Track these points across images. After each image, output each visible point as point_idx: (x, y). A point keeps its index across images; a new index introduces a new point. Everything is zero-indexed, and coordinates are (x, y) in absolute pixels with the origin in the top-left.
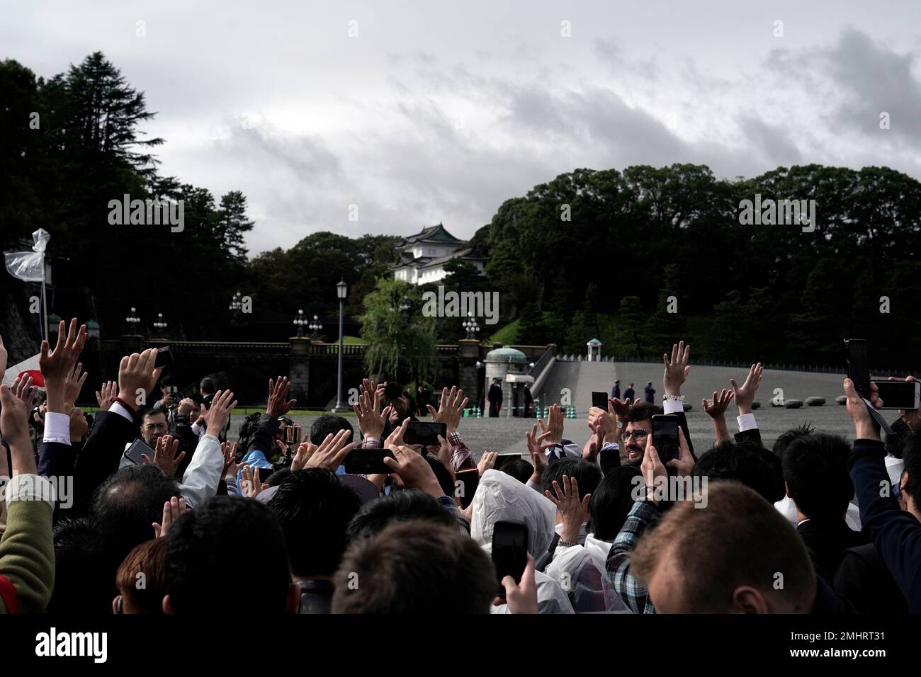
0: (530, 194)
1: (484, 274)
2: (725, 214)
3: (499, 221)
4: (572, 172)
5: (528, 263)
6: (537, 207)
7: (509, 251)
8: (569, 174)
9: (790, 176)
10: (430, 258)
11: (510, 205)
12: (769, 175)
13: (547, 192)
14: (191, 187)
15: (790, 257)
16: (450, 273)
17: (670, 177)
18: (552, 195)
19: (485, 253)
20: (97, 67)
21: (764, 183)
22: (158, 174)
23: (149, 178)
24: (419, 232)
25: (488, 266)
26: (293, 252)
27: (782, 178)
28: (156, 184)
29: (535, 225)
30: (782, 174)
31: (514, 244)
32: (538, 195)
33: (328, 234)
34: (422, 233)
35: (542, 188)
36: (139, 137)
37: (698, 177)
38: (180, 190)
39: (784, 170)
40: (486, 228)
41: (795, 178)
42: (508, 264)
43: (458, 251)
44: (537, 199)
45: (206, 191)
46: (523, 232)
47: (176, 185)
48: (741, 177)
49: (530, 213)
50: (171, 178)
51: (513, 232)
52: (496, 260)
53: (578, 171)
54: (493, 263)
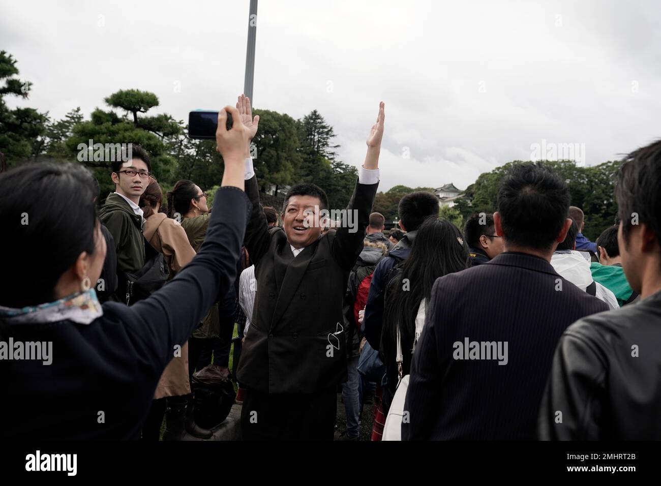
0: (493, 171)
1: (471, 205)
2: (582, 181)
3: (478, 183)
4: (513, 161)
5: (491, 200)
6: (496, 176)
7: (483, 195)
8: (511, 163)
9: (613, 165)
10: (447, 198)
11: (483, 176)
12: (603, 164)
13: (500, 170)
14: (349, 165)
15: (611, 201)
16: (456, 204)
17: (557, 164)
18: (503, 171)
19: (471, 195)
20: (315, 116)
21: (601, 168)
22: (335, 160)
23: (332, 161)
24: (442, 186)
25: (473, 202)
26: (387, 194)
27: (609, 166)
28: (335, 164)
29: (495, 184)
30: (609, 164)
31: (485, 192)
32: (497, 171)
33: (402, 186)
34: (444, 187)
35: (498, 168)
36: (330, 144)
37: (570, 165)
38: (344, 167)
39: (610, 162)
40: (472, 185)
41: (615, 166)
42: (482, 201)
43: (459, 195)
44: (496, 173)
45: (355, 167)
46: (490, 187)
47: (342, 165)
48: (590, 165)
49: (493, 179)
50: (341, 162)
51: (485, 187)
52: (477, 199)
53: (515, 161)
54: (475, 200)
